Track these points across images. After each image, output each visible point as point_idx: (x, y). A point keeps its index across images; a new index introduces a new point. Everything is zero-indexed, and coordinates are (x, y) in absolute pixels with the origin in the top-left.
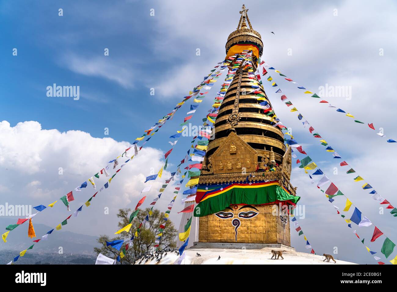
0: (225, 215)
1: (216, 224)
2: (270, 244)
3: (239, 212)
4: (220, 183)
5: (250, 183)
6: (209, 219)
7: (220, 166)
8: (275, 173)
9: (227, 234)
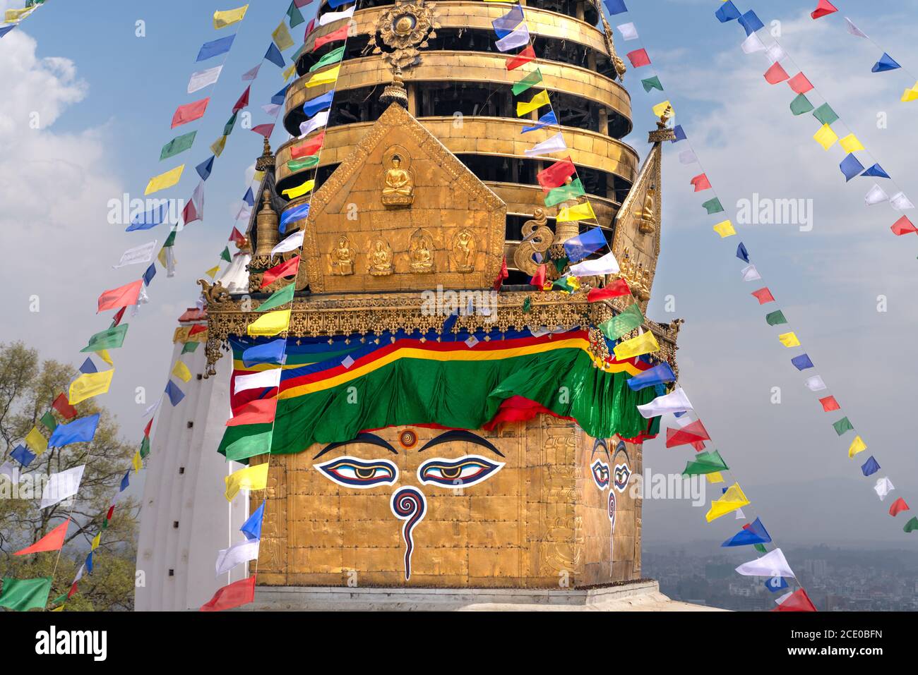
0: (363, 472)
1: (325, 508)
2: (545, 592)
3: (423, 460)
4: (339, 337)
5: (473, 341)
6: (294, 488)
7: (339, 258)
8: (575, 300)
9: (368, 549)
